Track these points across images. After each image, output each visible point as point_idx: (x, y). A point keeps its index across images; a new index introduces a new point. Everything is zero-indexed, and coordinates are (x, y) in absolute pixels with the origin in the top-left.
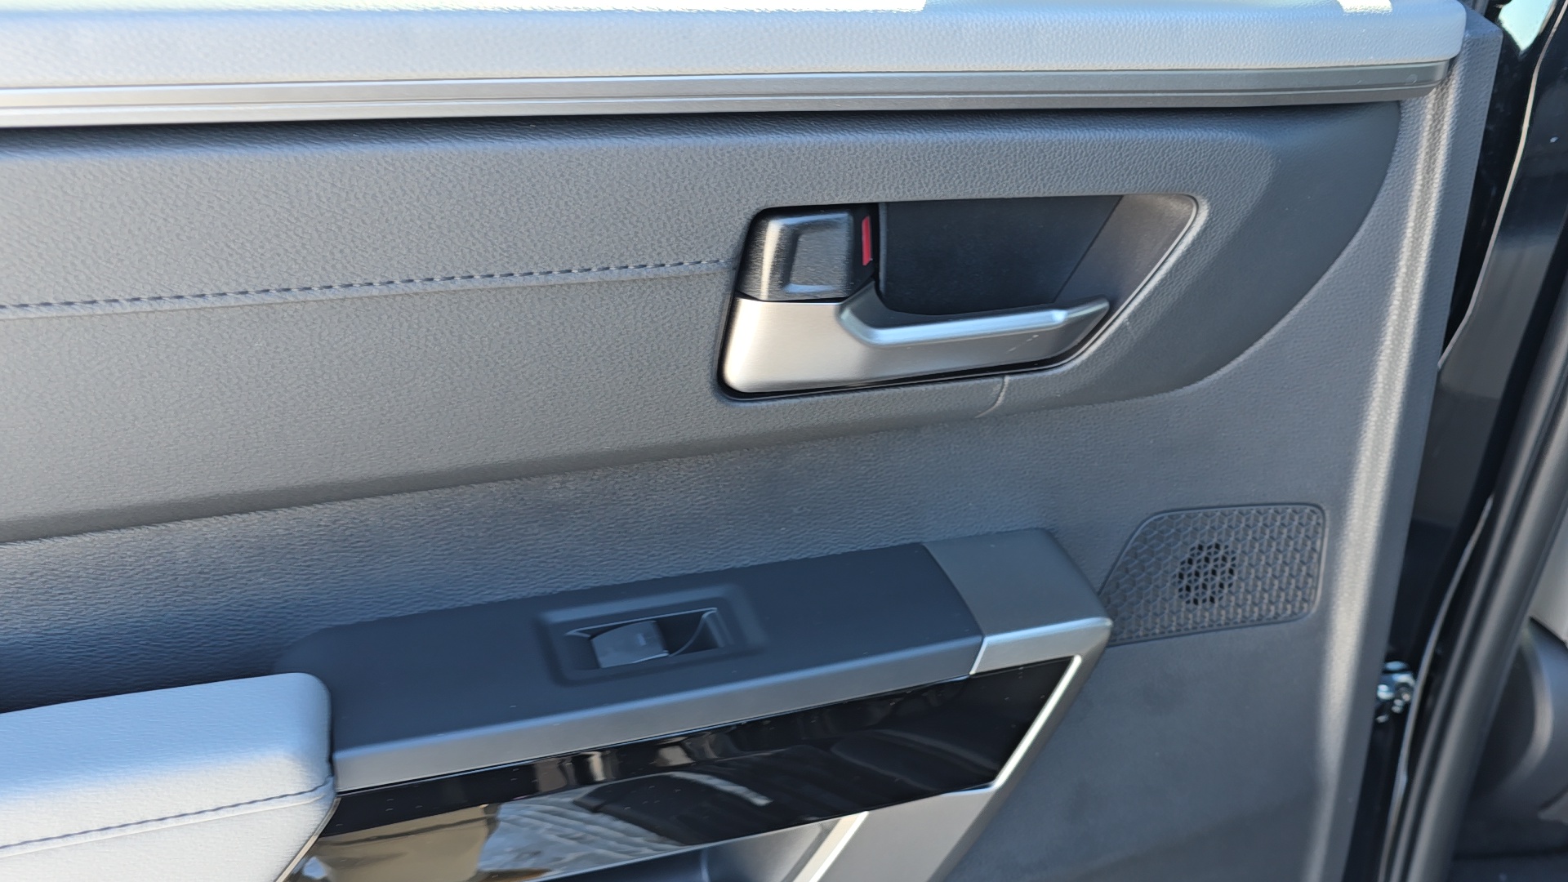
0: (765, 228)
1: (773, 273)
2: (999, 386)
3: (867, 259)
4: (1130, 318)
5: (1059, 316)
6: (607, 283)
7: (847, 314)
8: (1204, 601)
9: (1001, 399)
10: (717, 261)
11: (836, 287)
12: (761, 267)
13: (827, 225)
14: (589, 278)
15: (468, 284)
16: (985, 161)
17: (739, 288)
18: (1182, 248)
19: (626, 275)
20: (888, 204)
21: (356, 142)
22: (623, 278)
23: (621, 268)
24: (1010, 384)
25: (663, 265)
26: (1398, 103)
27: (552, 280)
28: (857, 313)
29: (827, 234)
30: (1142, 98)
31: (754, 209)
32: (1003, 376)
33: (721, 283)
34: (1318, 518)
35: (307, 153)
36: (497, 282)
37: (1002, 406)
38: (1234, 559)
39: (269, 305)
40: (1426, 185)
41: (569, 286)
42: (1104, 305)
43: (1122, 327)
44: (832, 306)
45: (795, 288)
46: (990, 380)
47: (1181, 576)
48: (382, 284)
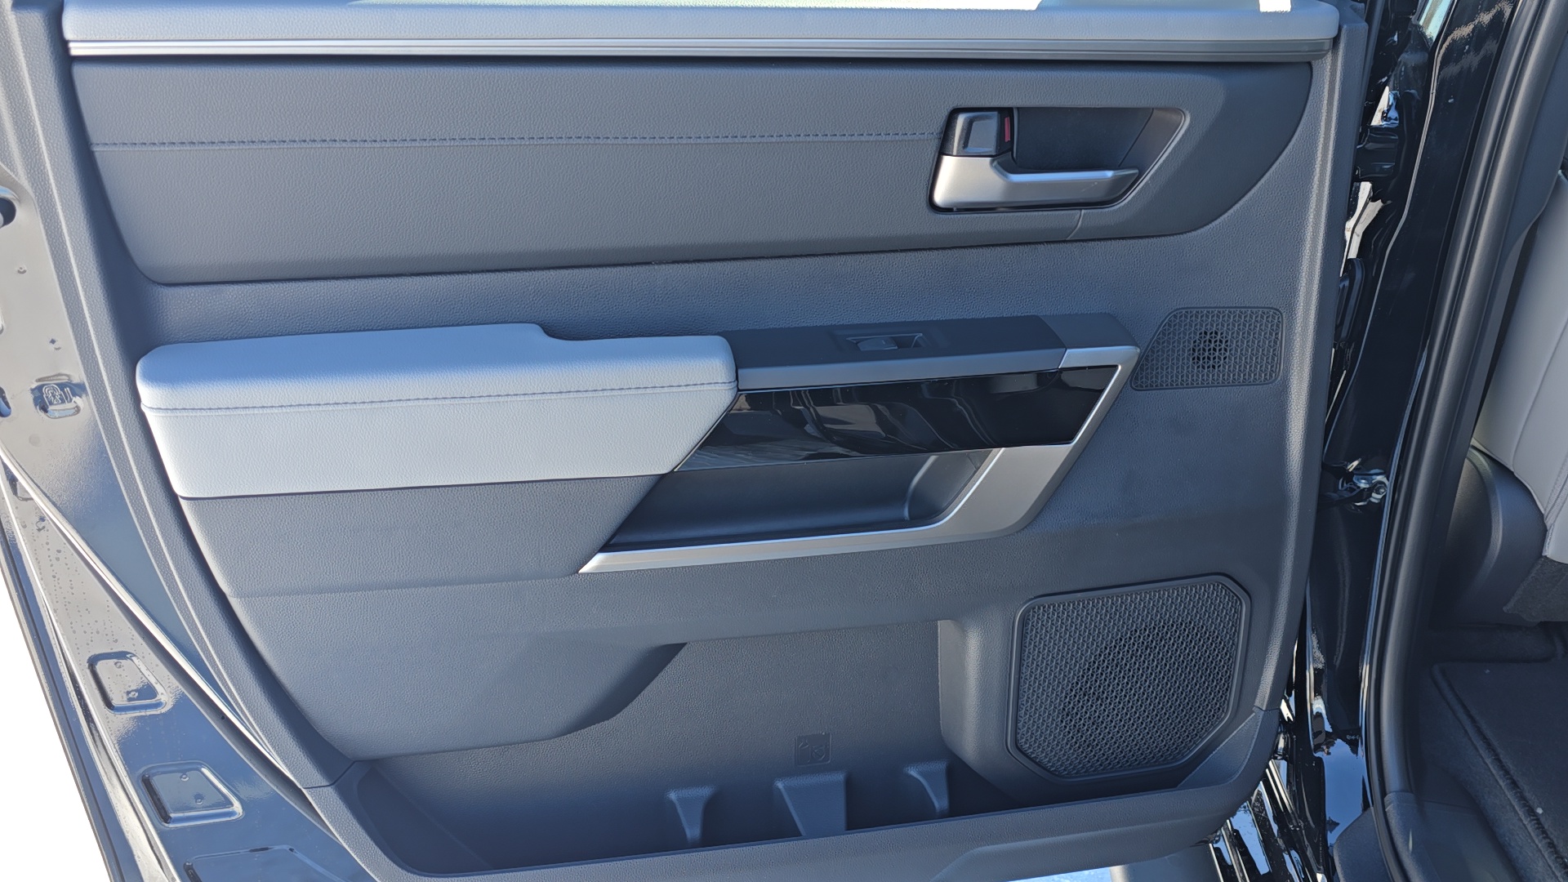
0: (957, 118)
1: (959, 141)
2: (1078, 215)
3: (1007, 139)
4: (1150, 178)
5: (1109, 174)
6: (879, 142)
7: (995, 163)
8: (1209, 367)
9: (1080, 223)
10: (932, 133)
11: (992, 150)
12: (954, 138)
13: (987, 117)
14: (871, 138)
15: (816, 139)
16: (1067, 86)
17: (943, 150)
18: (1177, 139)
19: (888, 138)
20: (1018, 109)
21: (774, 67)
22: (887, 139)
23: (886, 135)
24: (1085, 214)
25: (906, 134)
26: (1309, 64)
27: (854, 139)
28: (999, 163)
29: (987, 121)
30: (1148, 55)
31: (951, 107)
32: (1081, 209)
33: (934, 145)
34: (1279, 318)
35: (753, 71)
36: (829, 138)
37: (1081, 228)
38: (1227, 342)
39: (727, 144)
40: (1329, 111)
41: (862, 142)
42: (1136, 171)
43: (1147, 184)
44: (989, 159)
45: (971, 149)
46: (1073, 212)
47: (1194, 350)
48: (777, 136)
